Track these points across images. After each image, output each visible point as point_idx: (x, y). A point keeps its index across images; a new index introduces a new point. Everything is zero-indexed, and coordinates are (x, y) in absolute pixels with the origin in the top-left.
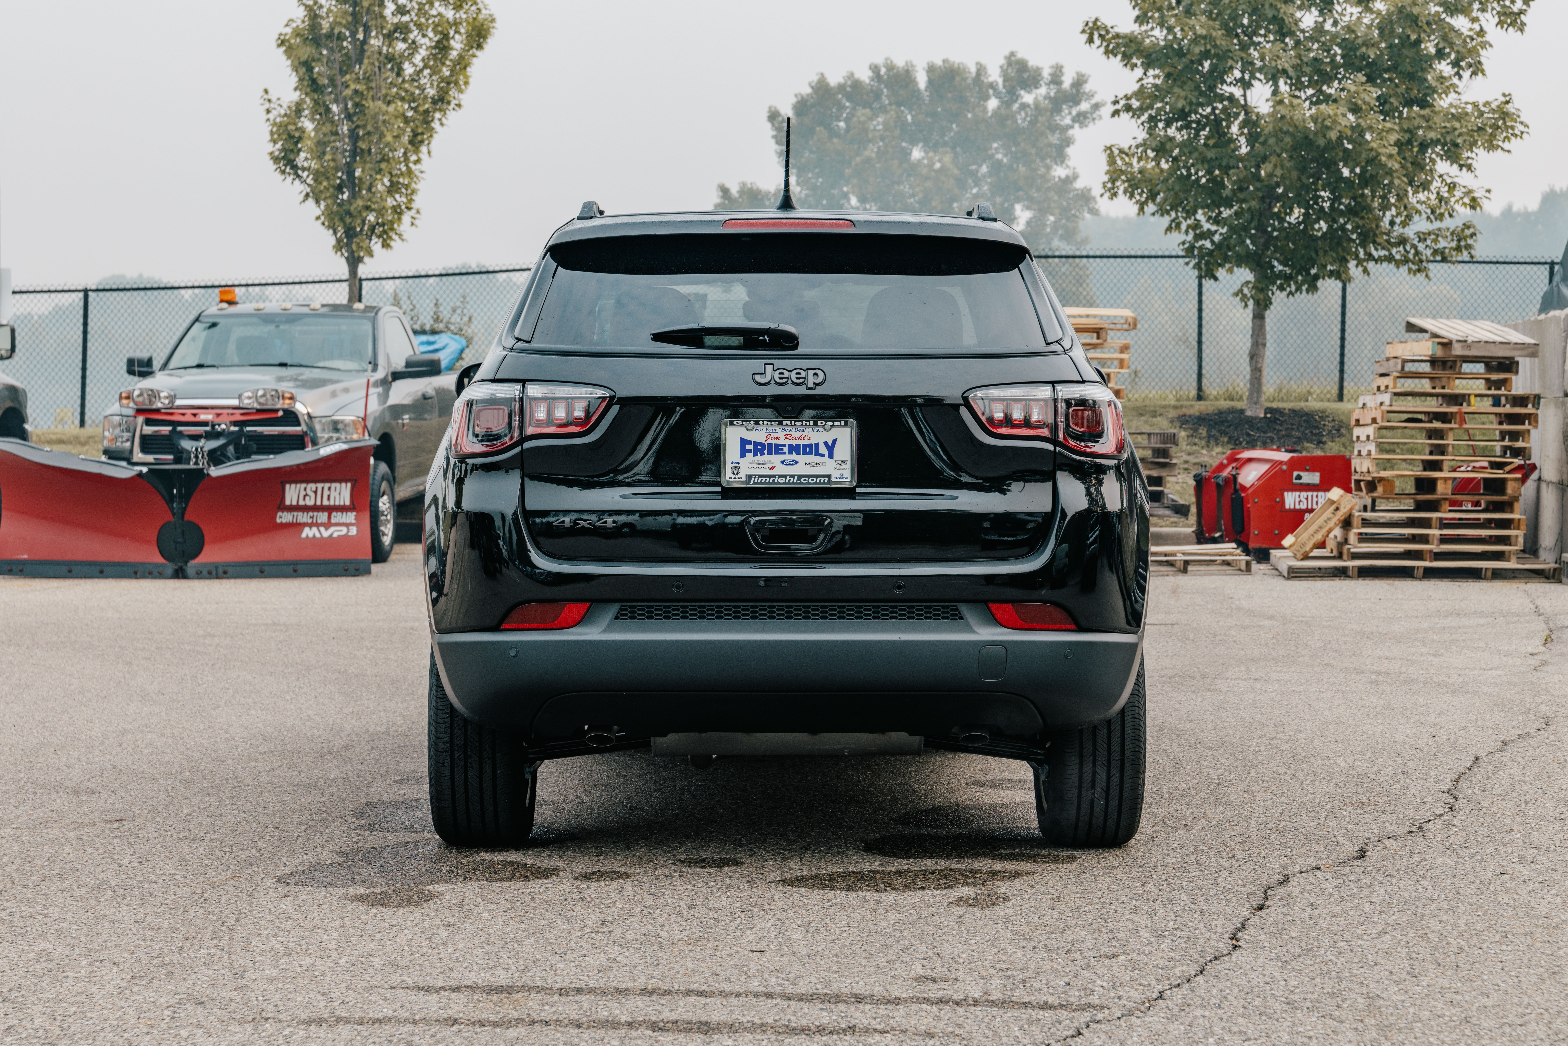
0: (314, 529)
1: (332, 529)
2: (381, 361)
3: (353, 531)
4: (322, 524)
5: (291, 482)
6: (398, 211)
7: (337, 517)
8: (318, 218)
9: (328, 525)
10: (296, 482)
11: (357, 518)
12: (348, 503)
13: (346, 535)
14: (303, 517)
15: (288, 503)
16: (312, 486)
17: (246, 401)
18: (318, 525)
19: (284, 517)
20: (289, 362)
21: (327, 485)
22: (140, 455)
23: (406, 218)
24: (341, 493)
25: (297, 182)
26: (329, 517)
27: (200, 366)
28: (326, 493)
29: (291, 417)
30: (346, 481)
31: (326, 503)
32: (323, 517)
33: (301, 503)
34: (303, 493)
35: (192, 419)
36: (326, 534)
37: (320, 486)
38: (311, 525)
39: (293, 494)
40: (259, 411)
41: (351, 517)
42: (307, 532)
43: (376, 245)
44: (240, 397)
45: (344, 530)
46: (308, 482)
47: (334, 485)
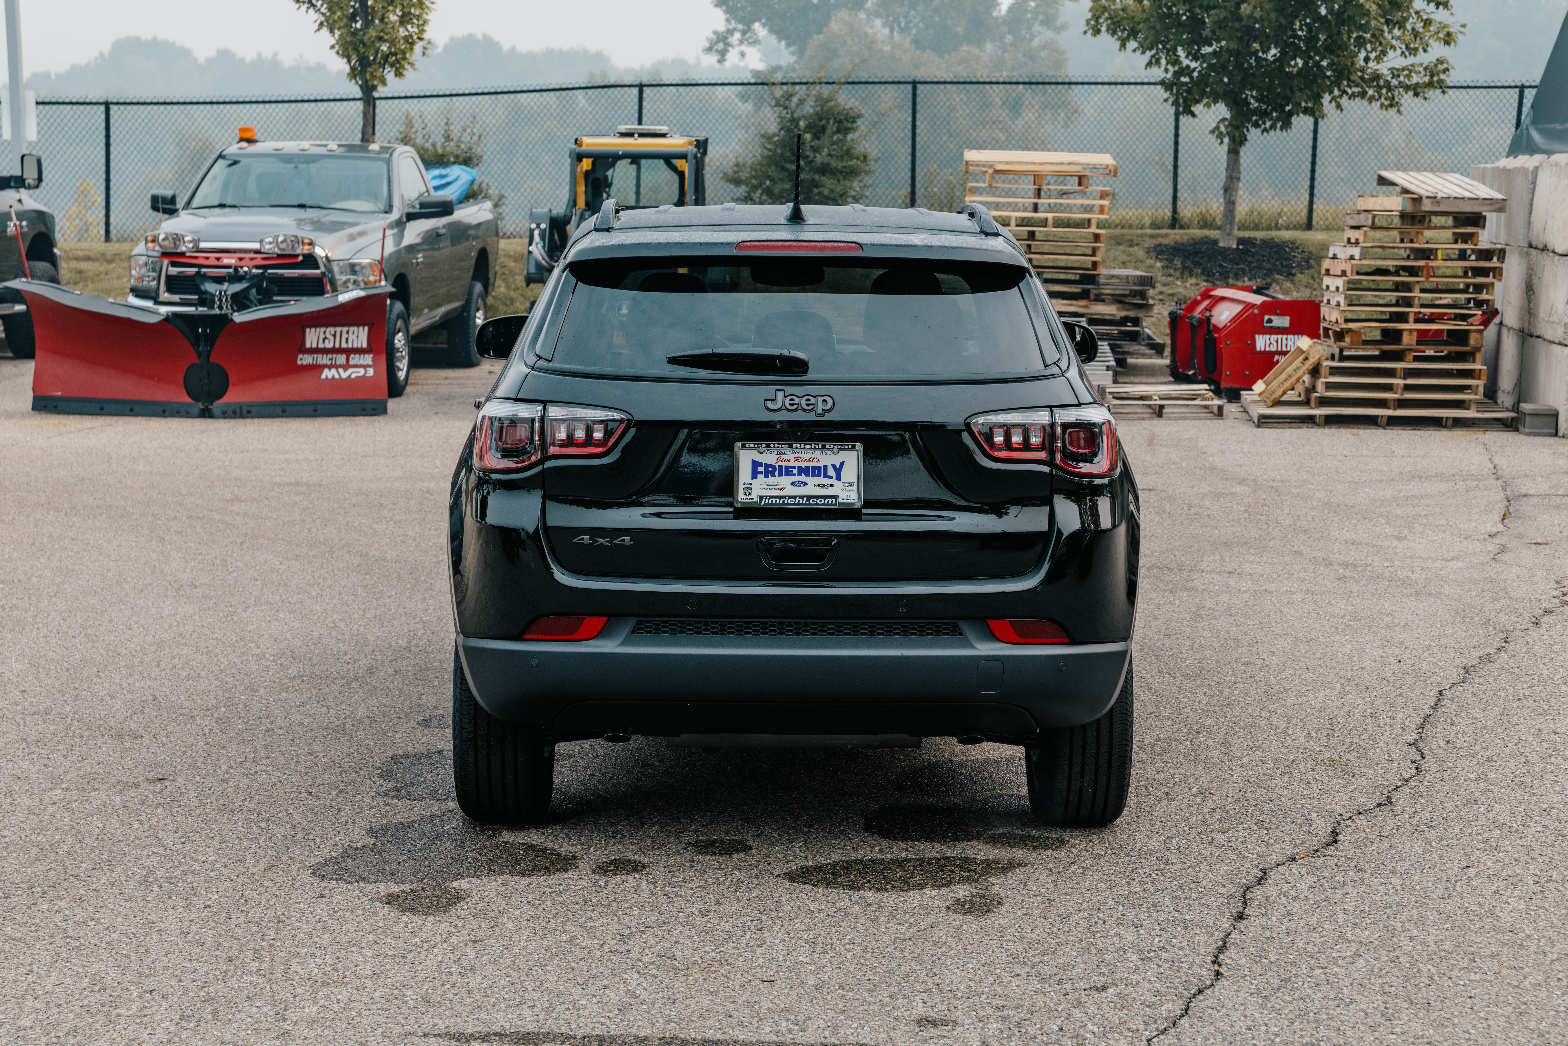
0: (334, 371)
1: (350, 371)
2: (396, 203)
3: (371, 372)
4: (341, 366)
5: (311, 327)
6: (410, 41)
7: (355, 359)
8: (332, 47)
9: (346, 367)
10: (316, 326)
11: (374, 360)
12: (365, 345)
13: (363, 377)
14: (323, 360)
15: (308, 345)
16: (331, 330)
17: (268, 247)
18: (337, 367)
19: (305, 360)
20: (308, 203)
21: (345, 329)
22: (166, 295)
23: (418, 47)
24: (359, 336)
25: (311, 11)
26: (348, 360)
27: (222, 206)
28: (344, 336)
29: (310, 261)
30: (363, 325)
31: (344, 345)
32: (341, 359)
33: (321, 345)
34: (322, 336)
35: (216, 263)
36: (344, 375)
37: (338, 329)
38: (330, 367)
39: (312, 337)
40: (280, 256)
41: (368, 359)
42: (327, 374)
43: (389, 74)
44: (261, 241)
45: (362, 371)
46: (327, 326)
47: (352, 329)
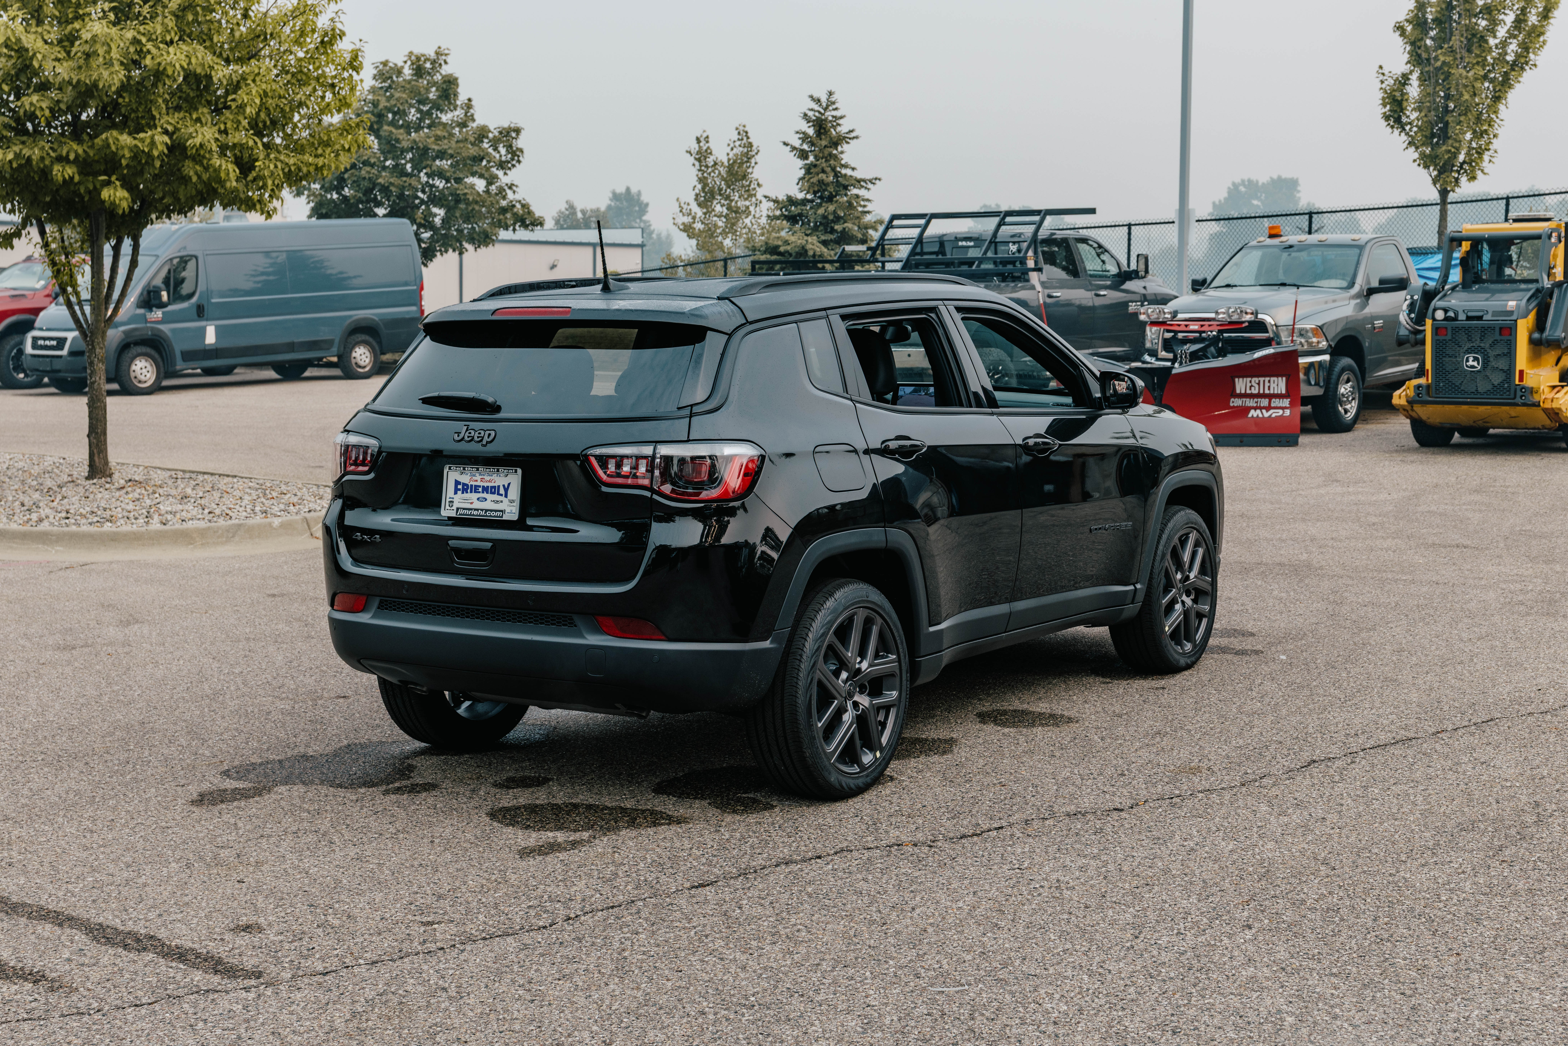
0: (1258, 411)
1: (1272, 411)
3: (1288, 412)
4: (1264, 408)
5: (1239, 377)
7: (1276, 402)
8: (1415, 161)
9: (1268, 408)
10: (1243, 377)
11: (1291, 403)
12: (1284, 392)
13: (1282, 416)
14: (1250, 403)
15: (1238, 391)
16: (1257, 380)
17: (1221, 316)
18: (1261, 408)
19: (1236, 402)
21: (1267, 379)
22: (1164, 353)
24: (1279, 385)
25: (1403, 134)
26: (1270, 403)
28: (1267, 384)
29: (1260, 326)
30: (1282, 376)
31: (1267, 392)
32: (1265, 402)
33: (1248, 391)
34: (1249, 385)
35: (1185, 329)
36: (1266, 414)
37: (1262, 379)
38: (1255, 408)
39: (1241, 385)
40: (1231, 323)
41: (1286, 402)
42: (1253, 413)
43: (1464, 179)
44: (1217, 313)
45: (1281, 412)
46: (1252, 376)
47: (1272, 379)
